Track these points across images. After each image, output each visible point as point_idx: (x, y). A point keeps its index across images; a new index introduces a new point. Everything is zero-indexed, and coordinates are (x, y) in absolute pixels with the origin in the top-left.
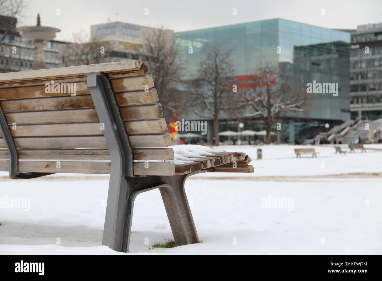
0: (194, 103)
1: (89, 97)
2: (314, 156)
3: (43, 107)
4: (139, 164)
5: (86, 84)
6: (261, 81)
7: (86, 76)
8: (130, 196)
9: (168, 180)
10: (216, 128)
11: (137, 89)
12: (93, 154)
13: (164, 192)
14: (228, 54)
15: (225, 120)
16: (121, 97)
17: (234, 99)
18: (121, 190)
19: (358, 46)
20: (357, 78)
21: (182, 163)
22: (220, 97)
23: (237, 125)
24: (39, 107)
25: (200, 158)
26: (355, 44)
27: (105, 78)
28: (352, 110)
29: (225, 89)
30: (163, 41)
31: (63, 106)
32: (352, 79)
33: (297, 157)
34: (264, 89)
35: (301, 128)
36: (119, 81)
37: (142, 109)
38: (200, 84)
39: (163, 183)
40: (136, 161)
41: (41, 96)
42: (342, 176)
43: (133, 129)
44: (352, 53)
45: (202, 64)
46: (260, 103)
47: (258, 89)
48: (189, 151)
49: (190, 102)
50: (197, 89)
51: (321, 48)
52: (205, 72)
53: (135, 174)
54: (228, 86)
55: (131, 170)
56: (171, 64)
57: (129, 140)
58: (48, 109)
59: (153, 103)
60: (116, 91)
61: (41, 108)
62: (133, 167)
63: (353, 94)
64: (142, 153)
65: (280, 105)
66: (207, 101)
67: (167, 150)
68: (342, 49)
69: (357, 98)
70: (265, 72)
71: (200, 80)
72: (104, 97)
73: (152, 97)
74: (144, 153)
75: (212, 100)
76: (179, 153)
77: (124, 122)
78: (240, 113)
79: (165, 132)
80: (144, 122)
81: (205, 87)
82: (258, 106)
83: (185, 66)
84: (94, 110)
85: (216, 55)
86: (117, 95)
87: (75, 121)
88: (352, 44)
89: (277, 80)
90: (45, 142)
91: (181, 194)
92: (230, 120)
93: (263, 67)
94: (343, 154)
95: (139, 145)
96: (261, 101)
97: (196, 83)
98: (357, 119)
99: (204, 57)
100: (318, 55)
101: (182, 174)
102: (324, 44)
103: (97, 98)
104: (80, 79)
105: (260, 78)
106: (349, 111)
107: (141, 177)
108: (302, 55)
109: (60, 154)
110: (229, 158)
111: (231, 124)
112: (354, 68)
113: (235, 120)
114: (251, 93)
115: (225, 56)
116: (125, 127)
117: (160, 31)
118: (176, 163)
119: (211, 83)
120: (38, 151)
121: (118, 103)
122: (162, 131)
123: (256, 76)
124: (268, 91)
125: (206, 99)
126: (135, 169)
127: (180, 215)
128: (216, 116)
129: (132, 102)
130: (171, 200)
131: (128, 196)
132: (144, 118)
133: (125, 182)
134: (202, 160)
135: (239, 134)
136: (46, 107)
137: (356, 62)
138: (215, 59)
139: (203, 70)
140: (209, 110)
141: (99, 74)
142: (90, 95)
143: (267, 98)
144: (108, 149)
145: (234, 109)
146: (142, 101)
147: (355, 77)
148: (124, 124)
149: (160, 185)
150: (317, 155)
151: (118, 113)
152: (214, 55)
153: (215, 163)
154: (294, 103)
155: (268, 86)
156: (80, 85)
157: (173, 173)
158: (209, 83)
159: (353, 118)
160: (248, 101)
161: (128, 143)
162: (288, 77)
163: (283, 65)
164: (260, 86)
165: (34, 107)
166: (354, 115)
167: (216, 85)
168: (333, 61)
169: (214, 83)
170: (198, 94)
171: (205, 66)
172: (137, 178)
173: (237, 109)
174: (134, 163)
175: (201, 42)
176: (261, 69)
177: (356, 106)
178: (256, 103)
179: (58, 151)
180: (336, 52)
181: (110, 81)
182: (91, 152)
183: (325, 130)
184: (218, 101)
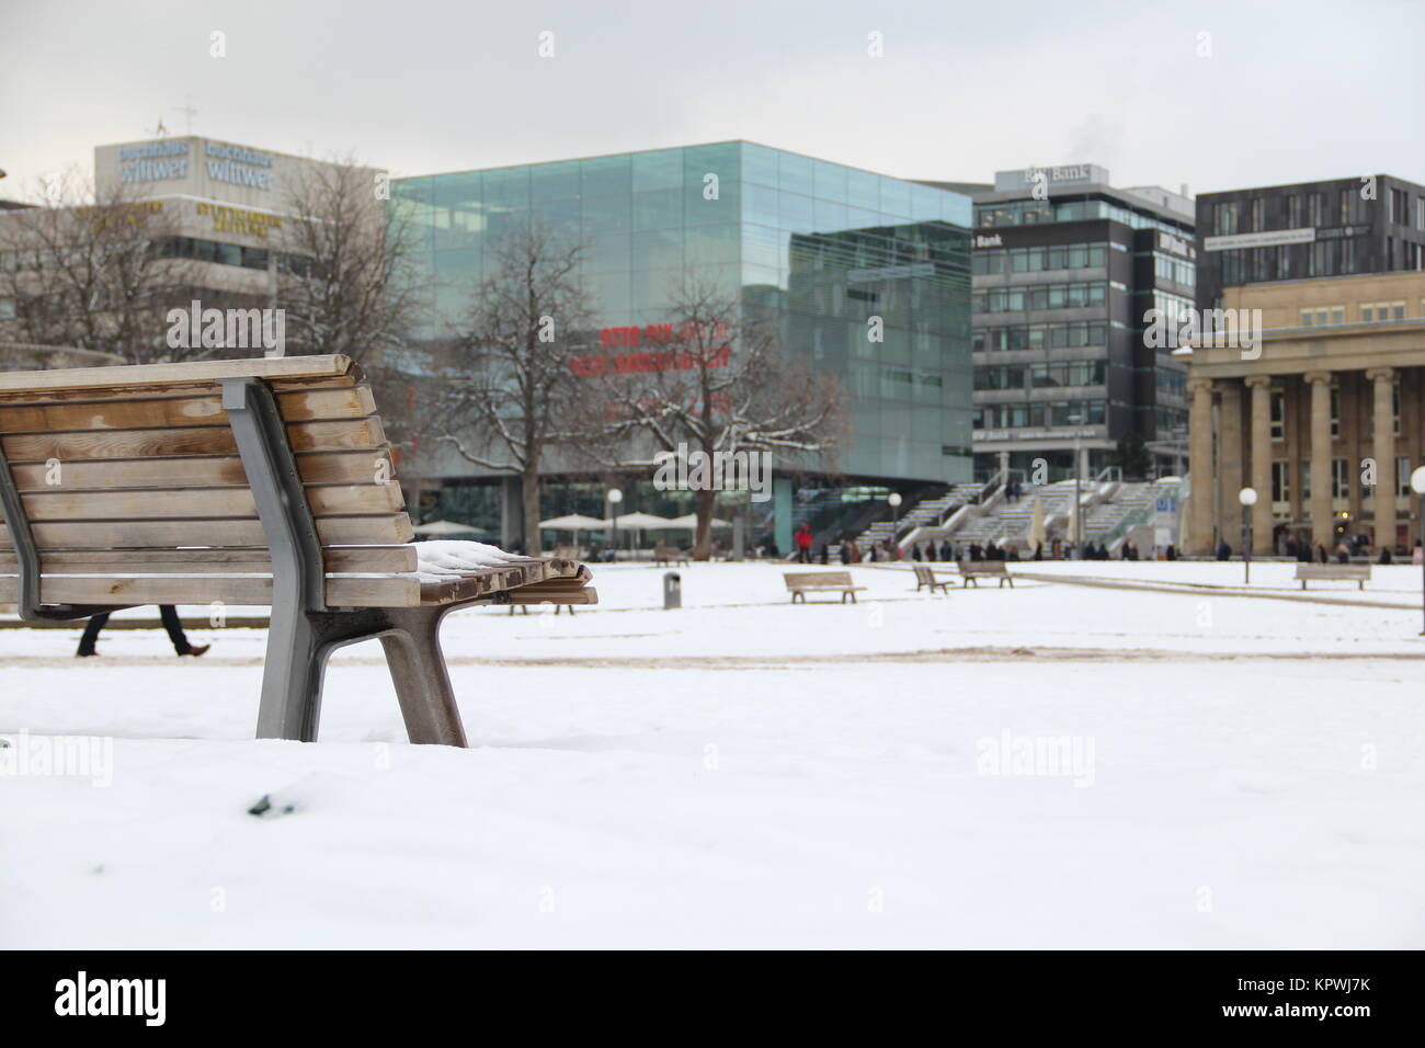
0: (458, 420)
1: (224, 431)
2: (849, 597)
3: (110, 451)
4: (338, 582)
5: (221, 402)
6: (680, 349)
7: (220, 385)
8: (316, 654)
9: (401, 621)
10: (532, 504)
11: (338, 415)
12: (228, 561)
13: (392, 647)
14: (572, 257)
15: (562, 478)
16: (300, 432)
17: (593, 407)
18: (296, 640)
19: (997, 240)
20: (997, 345)
21: (437, 580)
22: (546, 401)
23: (603, 493)
24: (100, 451)
25: (475, 569)
26: (988, 233)
27: (264, 390)
28: (977, 448)
29: (563, 374)
30: (351, 209)
31: (159, 450)
32: (980, 346)
33: (794, 602)
34: (690, 376)
35: (813, 508)
36: (295, 397)
37: (347, 461)
38: (480, 356)
39: (390, 627)
40: (330, 575)
41: (105, 426)
42: (919, 656)
43: (327, 504)
44: (977, 262)
45: (484, 288)
46: (679, 423)
47: (670, 373)
48: (451, 554)
49: (443, 417)
50: (469, 372)
51: (879, 241)
52: (493, 315)
53: (329, 604)
54: (572, 365)
55: (320, 594)
56: (379, 287)
57: (315, 528)
58: (122, 456)
59: (373, 447)
60: (288, 418)
61: (105, 455)
62: (325, 589)
63: (982, 396)
64: (346, 557)
65: (743, 429)
66: (499, 414)
67: (402, 550)
68: (947, 246)
69: (996, 408)
70: (694, 319)
71: (478, 342)
72: (261, 432)
73: (371, 433)
74: (350, 558)
75: (517, 410)
76: (429, 559)
77: (305, 487)
78: (610, 454)
79: (397, 510)
80: (352, 488)
81: (494, 366)
82: (669, 432)
83: (427, 296)
84: (237, 460)
85: (533, 262)
86: (290, 428)
87: (186, 484)
88: (979, 231)
89: (736, 346)
90: (111, 534)
91: (432, 652)
92: (579, 478)
93: (687, 302)
94: (939, 592)
95: (338, 540)
96: (679, 416)
97: (465, 351)
98: (993, 480)
99: (493, 267)
100: (870, 266)
101: (436, 604)
102: (890, 231)
103: (247, 434)
104: (205, 391)
105: (680, 339)
106: (968, 453)
107: (342, 610)
108: (819, 265)
109: (149, 560)
110: (540, 571)
111: (582, 492)
112: (987, 311)
113: (595, 478)
114: (649, 388)
115: (563, 265)
116: (307, 499)
117: (344, 173)
118: (422, 581)
119: (513, 352)
120: (91, 554)
121: (294, 446)
122: (392, 508)
123: (667, 329)
124: (705, 381)
125: (498, 406)
126: (328, 592)
127: (428, 699)
128: (529, 464)
129: (325, 443)
130: (408, 665)
131: (312, 654)
132: (351, 479)
133: (305, 620)
134: (479, 574)
135: (608, 523)
136: (119, 451)
137: (991, 292)
138: (530, 273)
139: (486, 308)
140: (509, 442)
141: (252, 382)
142: (229, 426)
143: (700, 406)
144: (266, 549)
145: (591, 442)
146: (349, 443)
147: (989, 340)
148: (305, 493)
149: (384, 630)
150: (858, 595)
151: (293, 467)
152: (525, 259)
153: (510, 581)
154: (790, 426)
155: (703, 365)
156: (204, 405)
157: (415, 601)
158: (508, 355)
159: (981, 476)
160: (638, 414)
161: (313, 534)
162: (768, 340)
163: (756, 297)
164: (676, 366)
165: (89, 450)
166: (984, 464)
167: (529, 361)
168: (918, 286)
169: (523, 354)
170: (469, 391)
171: (492, 297)
172: (333, 613)
173: (603, 440)
174: (326, 580)
175: (482, 212)
176: (681, 309)
177: (992, 435)
178: (664, 421)
179: (142, 553)
180: (926, 257)
181: (276, 397)
182: (222, 555)
183: (888, 513)
184: (539, 412)
